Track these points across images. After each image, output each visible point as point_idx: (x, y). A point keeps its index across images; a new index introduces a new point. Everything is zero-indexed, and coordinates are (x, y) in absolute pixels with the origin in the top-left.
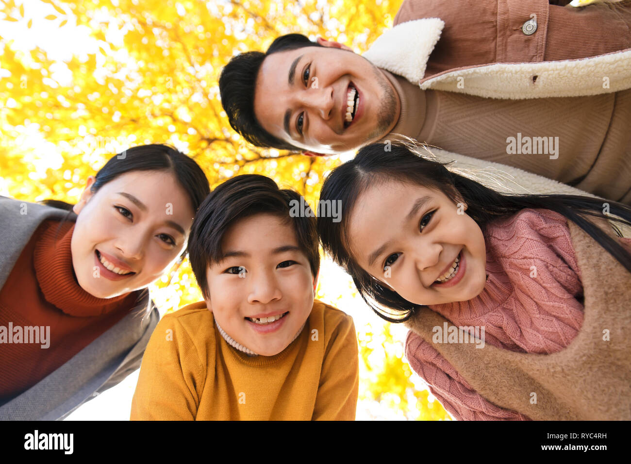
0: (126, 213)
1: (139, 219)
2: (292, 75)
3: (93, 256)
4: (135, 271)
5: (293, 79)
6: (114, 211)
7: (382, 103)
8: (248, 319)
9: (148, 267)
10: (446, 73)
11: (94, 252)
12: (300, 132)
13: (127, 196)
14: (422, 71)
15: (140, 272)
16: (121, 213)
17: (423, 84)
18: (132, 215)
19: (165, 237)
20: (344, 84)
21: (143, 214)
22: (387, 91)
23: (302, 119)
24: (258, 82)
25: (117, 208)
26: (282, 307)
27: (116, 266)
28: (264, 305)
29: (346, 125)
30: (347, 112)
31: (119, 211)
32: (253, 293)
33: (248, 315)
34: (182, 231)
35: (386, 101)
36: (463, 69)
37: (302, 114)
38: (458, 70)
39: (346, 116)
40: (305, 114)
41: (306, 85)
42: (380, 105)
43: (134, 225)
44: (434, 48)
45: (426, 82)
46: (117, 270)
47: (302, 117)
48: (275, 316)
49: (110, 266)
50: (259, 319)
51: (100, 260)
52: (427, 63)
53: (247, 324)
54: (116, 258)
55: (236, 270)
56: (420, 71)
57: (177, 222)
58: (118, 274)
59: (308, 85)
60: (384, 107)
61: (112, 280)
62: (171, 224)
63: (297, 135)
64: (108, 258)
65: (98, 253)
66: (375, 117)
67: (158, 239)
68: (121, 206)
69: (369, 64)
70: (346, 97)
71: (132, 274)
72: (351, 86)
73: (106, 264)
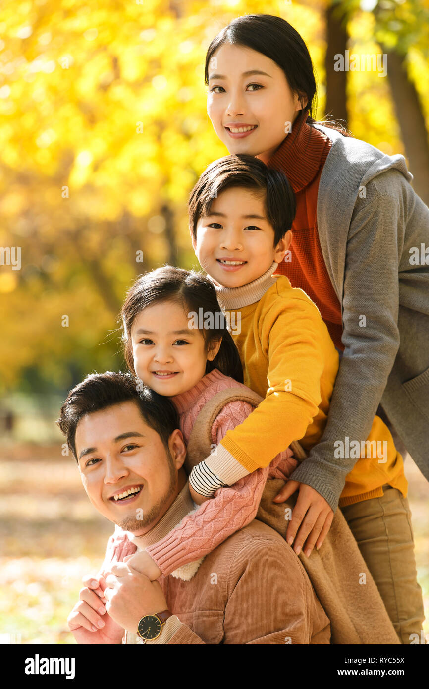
8: (218, 260)
50: (225, 261)
53: (218, 264)
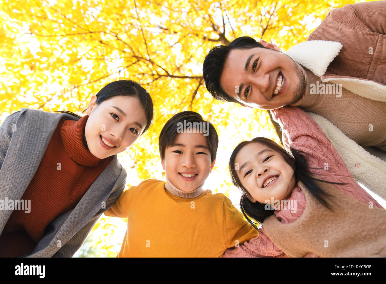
0: (115, 116)
1: (122, 120)
2: (247, 64)
3: (99, 137)
4: (117, 146)
5: (248, 67)
6: (110, 116)
7: (297, 87)
8: (179, 173)
9: (124, 143)
10: (340, 77)
11: (99, 136)
12: (246, 96)
13: (117, 108)
14: (324, 71)
15: (119, 147)
16: (113, 116)
17: (324, 80)
18: (119, 118)
19: (132, 130)
20: (276, 73)
21: (124, 118)
22: (301, 80)
23: (248, 89)
24: (226, 65)
25: (111, 114)
26: (195, 171)
27: (109, 143)
28: (188, 168)
29: (274, 95)
30: (276, 89)
31: (112, 116)
32: (184, 162)
33: (180, 172)
34: (141, 127)
35: (300, 86)
36: (351, 78)
37: (249, 86)
38: (348, 78)
39: (275, 91)
40: (250, 87)
41: (254, 71)
42: (296, 87)
43: (119, 123)
44: (334, 59)
45: (326, 79)
46: (110, 145)
47: (249, 88)
48: (192, 174)
49: (107, 143)
51: (102, 139)
52: (328, 67)
53: (179, 176)
54: (110, 139)
55: (179, 152)
56: (323, 71)
57: (139, 123)
58: (110, 147)
59: (255, 71)
60: (298, 89)
61: (107, 150)
62: (137, 124)
63: (243, 98)
64: (106, 139)
65: (101, 136)
66: (292, 94)
67: (129, 131)
68: (113, 113)
69: (292, 62)
70: (277, 81)
71: (115, 147)
72: (280, 74)
73: (105, 141)
